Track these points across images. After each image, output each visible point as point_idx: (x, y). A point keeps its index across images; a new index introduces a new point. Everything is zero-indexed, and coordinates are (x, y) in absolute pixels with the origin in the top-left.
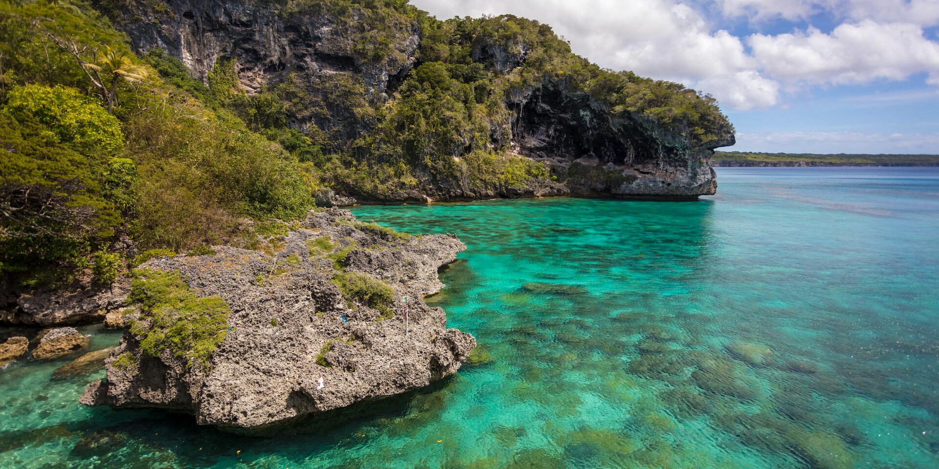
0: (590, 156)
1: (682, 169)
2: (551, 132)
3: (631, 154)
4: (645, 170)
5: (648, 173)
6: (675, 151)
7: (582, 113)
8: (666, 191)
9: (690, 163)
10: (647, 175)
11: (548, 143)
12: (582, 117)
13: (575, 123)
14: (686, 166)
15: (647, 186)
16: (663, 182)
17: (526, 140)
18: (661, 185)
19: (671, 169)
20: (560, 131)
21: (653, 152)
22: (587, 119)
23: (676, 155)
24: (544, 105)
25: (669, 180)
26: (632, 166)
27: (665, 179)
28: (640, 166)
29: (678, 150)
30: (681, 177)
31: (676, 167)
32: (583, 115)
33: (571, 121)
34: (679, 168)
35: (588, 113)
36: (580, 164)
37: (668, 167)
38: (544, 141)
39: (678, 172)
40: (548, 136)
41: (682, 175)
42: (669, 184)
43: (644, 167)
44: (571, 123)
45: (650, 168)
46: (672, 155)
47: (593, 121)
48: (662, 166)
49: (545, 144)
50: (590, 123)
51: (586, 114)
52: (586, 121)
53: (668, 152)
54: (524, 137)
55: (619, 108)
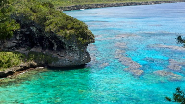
0: (38, 46)
1: (76, 54)
2: (18, 38)
3: (55, 46)
4: (61, 55)
5: (62, 56)
6: (72, 47)
7: (31, 28)
8: (70, 64)
9: (78, 52)
10: (62, 57)
11: (17, 43)
12: (32, 30)
13: (29, 33)
14: (77, 53)
15: (63, 63)
16: (69, 61)
17: (6, 44)
19: (71, 55)
20: (22, 37)
22: (34, 30)
23: (73, 49)
25: (71, 59)
26: (56, 52)
27: (69, 59)
28: (59, 53)
29: (73, 47)
30: (76, 58)
32: (32, 29)
33: (27, 32)
34: (74, 54)
35: (35, 28)
36: (33, 51)
39: (74, 56)
40: (17, 40)
41: (76, 57)
42: (71, 61)
43: (61, 53)
44: (27, 33)
45: (63, 54)
46: (71, 49)
47: (37, 31)
48: (68, 53)
49: (15, 44)
50: (36, 32)
51: (33, 29)
52: (34, 31)
53: (70, 47)
54: (4, 42)
55: (47, 29)
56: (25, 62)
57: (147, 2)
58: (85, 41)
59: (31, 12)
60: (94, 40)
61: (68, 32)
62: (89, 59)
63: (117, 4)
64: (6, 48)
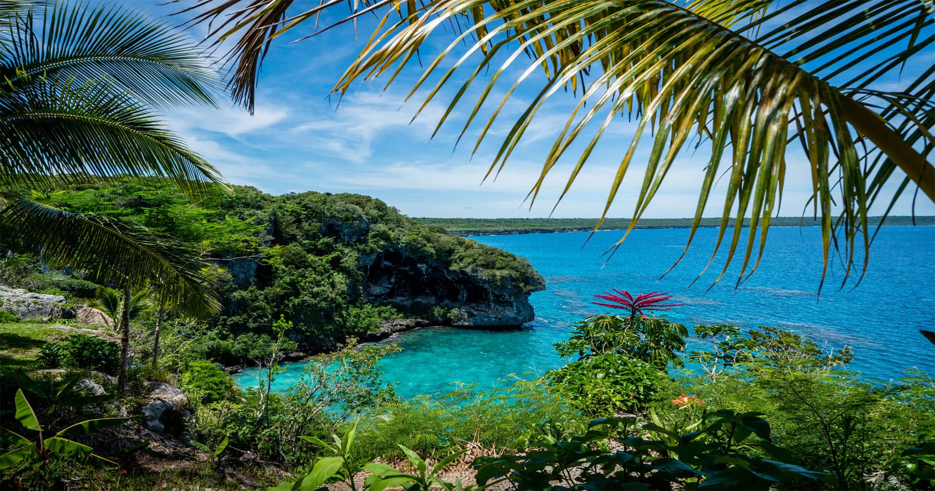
0: (427, 295)
1: (510, 308)
2: (392, 281)
3: (464, 295)
4: (480, 309)
5: (482, 311)
7: (419, 266)
8: (498, 323)
9: (514, 304)
10: (481, 313)
11: (391, 289)
12: (419, 268)
13: (413, 272)
14: (512, 306)
15: (482, 321)
16: (495, 318)
17: (372, 289)
18: (494, 319)
19: (500, 308)
20: (400, 279)
21: (484, 295)
22: (424, 269)
23: (504, 299)
24: (386, 263)
25: (500, 316)
26: (466, 304)
27: (496, 315)
28: (474, 305)
29: (505, 296)
30: (509, 314)
31: (504, 307)
34: (506, 307)
35: (425, 265)
36: (420, 302)
37: (498, 307)
38: (388, 288)
39: (506, 311)
40: (390, 284)
41: (510, 312)
42: (500, 319)
43: (478, 306)
44: (411, 273)
45: (483, 307)
46: (501, 300)
47: (429, 270)
48: (493, 306)
49: (388, 290)
50: (426, 272)
51: (423, 267)
52: (422, 271)
53: (497, 297)
54: (369, 287)
55: (454, 267)
56: (407, 318)
57: (565, 229)
58: (528, 288)
59: (425, 242)
60: (544, 285)
61: (498, 273)
62: (532, 317)
63: (506, 231)
64: (372, 296)
